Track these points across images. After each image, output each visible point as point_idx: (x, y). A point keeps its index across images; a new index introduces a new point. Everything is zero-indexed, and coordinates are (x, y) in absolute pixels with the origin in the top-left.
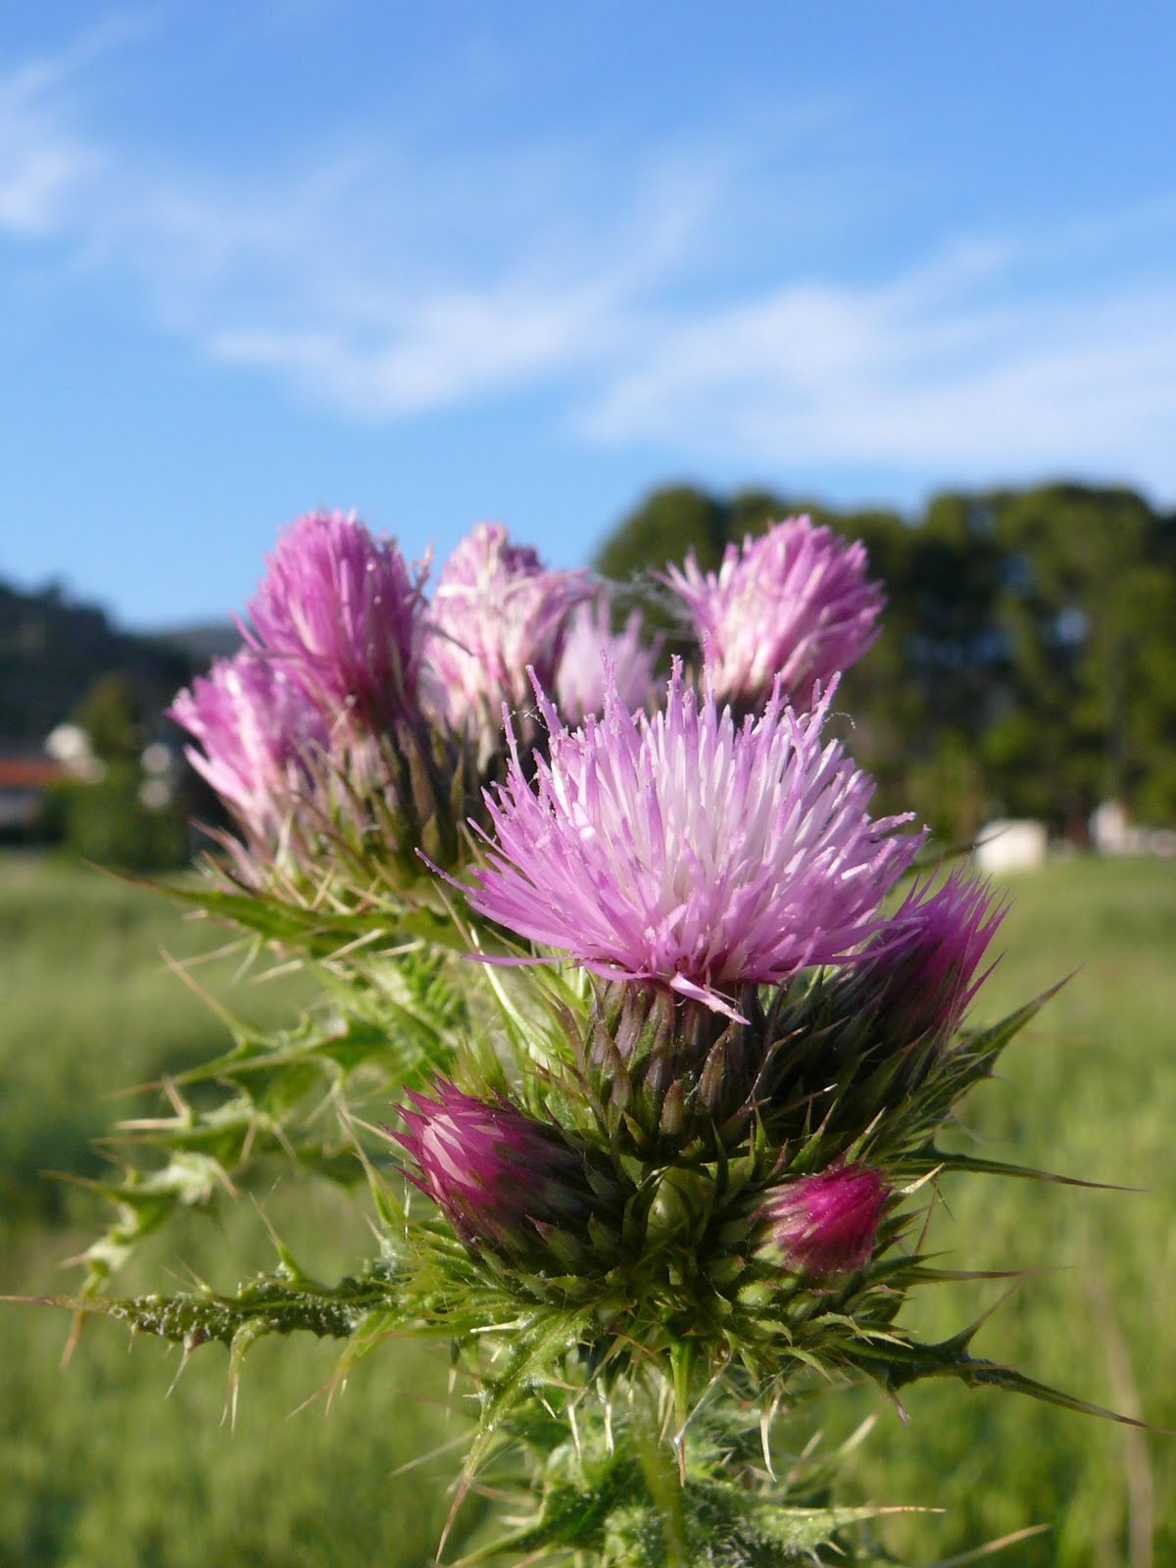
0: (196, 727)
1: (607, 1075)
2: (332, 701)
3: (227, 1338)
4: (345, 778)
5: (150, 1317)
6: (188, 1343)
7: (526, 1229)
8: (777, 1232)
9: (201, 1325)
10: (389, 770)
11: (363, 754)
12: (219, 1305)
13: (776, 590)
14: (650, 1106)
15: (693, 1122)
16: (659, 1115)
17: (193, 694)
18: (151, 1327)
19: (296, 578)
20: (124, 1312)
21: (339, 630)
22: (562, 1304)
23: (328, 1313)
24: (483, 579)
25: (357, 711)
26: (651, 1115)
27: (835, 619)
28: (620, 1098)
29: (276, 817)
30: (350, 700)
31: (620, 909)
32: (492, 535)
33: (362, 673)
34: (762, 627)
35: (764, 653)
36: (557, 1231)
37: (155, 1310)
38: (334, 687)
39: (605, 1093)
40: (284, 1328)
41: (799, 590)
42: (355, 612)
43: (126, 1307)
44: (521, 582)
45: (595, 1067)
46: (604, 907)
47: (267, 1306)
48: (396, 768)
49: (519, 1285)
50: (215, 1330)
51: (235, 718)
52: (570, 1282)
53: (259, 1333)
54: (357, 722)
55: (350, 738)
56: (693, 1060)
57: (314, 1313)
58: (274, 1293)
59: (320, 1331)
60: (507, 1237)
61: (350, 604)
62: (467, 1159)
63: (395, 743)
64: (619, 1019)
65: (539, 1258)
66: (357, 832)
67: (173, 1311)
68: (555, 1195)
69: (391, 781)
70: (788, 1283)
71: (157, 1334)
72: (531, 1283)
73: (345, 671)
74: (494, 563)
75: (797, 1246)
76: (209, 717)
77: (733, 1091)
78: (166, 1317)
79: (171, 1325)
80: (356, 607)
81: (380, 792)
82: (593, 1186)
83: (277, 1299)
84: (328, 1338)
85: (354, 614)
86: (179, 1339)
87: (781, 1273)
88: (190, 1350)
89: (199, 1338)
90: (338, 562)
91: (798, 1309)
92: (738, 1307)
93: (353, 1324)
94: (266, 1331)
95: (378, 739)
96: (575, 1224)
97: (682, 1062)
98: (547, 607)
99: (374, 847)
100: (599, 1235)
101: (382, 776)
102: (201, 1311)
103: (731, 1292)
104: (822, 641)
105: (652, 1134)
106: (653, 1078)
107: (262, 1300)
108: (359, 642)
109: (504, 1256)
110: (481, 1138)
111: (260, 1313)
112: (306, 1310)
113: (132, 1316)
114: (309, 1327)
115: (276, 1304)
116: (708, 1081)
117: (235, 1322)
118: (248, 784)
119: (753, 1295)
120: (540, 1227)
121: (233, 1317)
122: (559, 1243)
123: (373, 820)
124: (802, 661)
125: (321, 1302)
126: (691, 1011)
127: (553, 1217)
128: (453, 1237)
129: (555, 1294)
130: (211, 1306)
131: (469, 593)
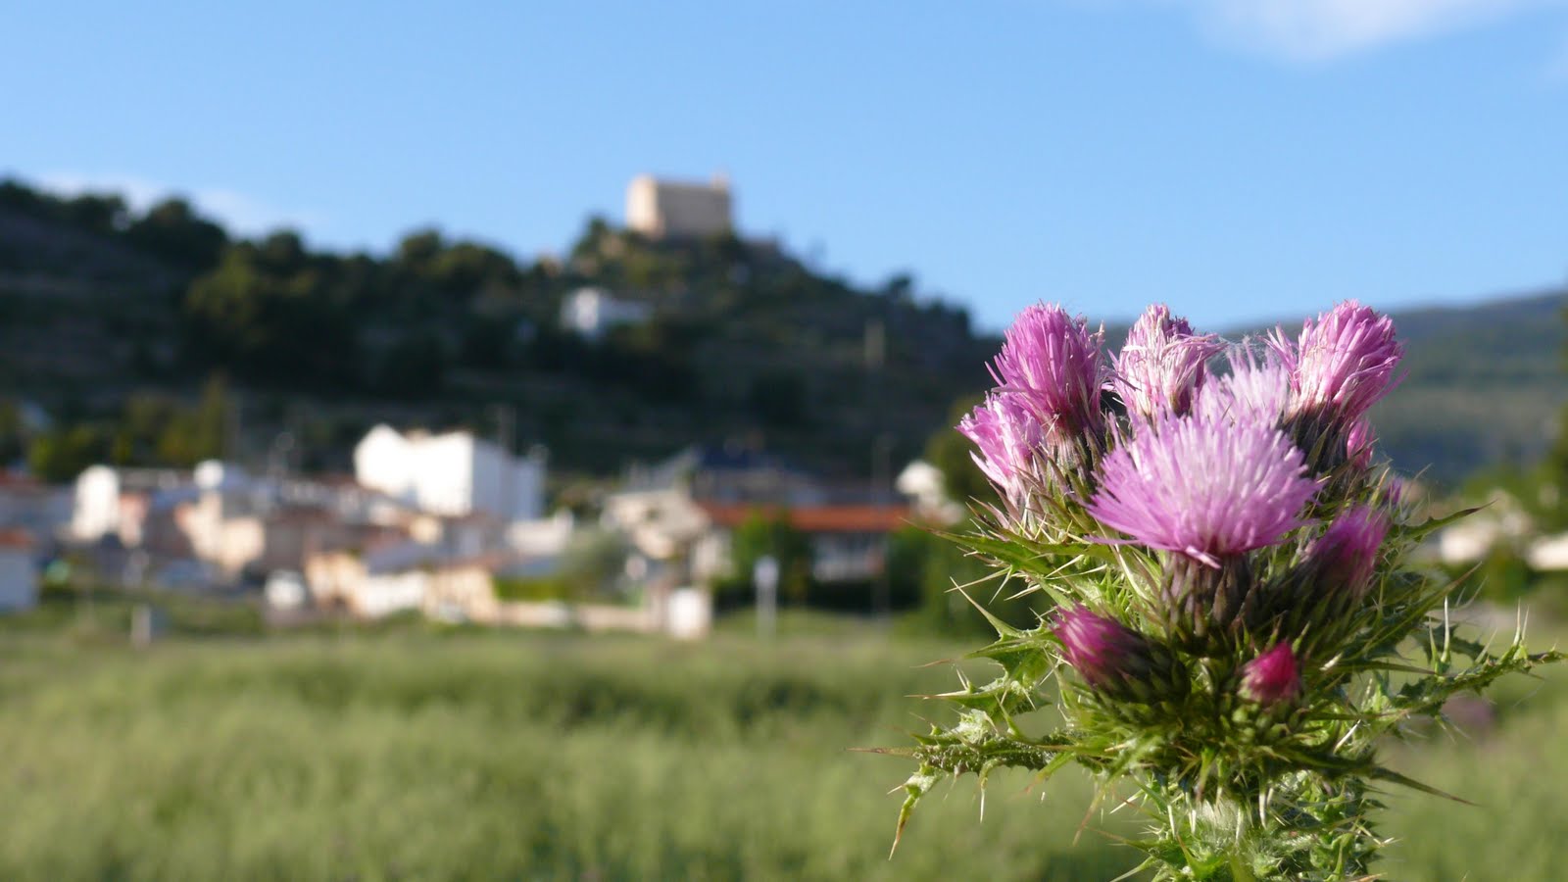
0: (974, 437)
1: (1168, 607)
2: (1046, 417)
3: (978, 770)
4: (1054, 464)
5: (935, 758)
6: (956, 771)
7: (1118, 678)
8: (1247, 680)
9: (964, 762)
10: (1079, 457)
11: (1065, 448)
12: (973, 750)
13: (1332, 346)
14: (1189, 622)
15: (1211, 628)
16: (1194, 628)
17: (972, 416)
18: (936, 764)
19: (1023, 343)
20: (921, 755)
21: (1048, 374)
22: (1143, 724)
23: (1035, 756)
24: (1151, 340)
25: (1060, 423)
26: (1190, 627)
27: (1370, 364)
28: (1175, 618)
29: (1024, 493)
30: (1056, 416)
31: (1160, 514)
32: (1159, 312)
33: (1063, 400)
34: (1323, 369)
35: (1324, 385)
36: (1134, 679)
37: (938, 754)
38: (1047, 408)
39: (1168, 616)
40: (1010, 764)
41: (1345, 347)
42: (1058, 364)
43: (922, 753)
44: (1174, 341)
45: (1162, 602)
46: (1150, 511)
47: (1001, 752)
48: (1084, 456)
49: (1120, 712)
50: (971, 765)
51: (1000, 431)
52: (1144, 708)
53: (995, 766)
54: (1061, 430)
55: (1058, 439)
56: (1209, 597)
57: (1027, 755)
58: (1004, 745)
59: (1030, 767)
60: (1110, 683)
61: (1055, 359)
62: (1087, 639)
63: (1084, 442)
64: (1172, 577)
65: (1127, 695)
66: (1062, 494)
67: (948, 754)
68: (1134, 661)
69: (1081, 464)
70: (1254, 708)
71: (939, 767)
72: (1126, 709)
73: (1054, 401)
74: (1158, 331)
75: (1254, 687)
76: (982, 431)
77: (1231, 612)
78: (944, 758)
79: (947, 762)
80: (1058, 360)
81: (1074, 471)
82: (1155, 658)
83: (1007, 748)
84: (1035, 770)
85: (1057, 366)
86: (951, 770)
87: (1250, 702)
88: (958, 776)
89: (963, 769)
90: (1047, 335)
91: (1262, 722)
92: (1233, 724)
93: (1048, 761)
94: (1000, 764)
95: (1073, 440)
96: (1144, 677)
97: (1204, 598)
98: (1191, 357)
99: (1072, 504)
100: (1159, 684)
101: (1076, 461)
102: (964, 754)
103: (1229, 716)
104: (1361, 378)
105: (1190, 636)
106: (1189, 606)
107: (998, 749)
108: (1060, 381)
109: (1109, 693)
110: (1094, 630)
111: (997, 756)
112: (1022, 754)
113: (925, 757)
114: (1023, 764)
115: (1006, 751)
116: (1218, 608)
117: (983, 760)
118: (1007, 474)
119: (1239, 716)
120: (1126, 676)
121: (982, 758)
122: (1137, 686)
123: (1071, 488)
124: (1347, 391)
125: (1030, 749)
126: (1207, 570)
127: (1133, 672)
128: (1088, 691)
129: (1136, 714)
130: (969, 751)
131: (1143, 350)
